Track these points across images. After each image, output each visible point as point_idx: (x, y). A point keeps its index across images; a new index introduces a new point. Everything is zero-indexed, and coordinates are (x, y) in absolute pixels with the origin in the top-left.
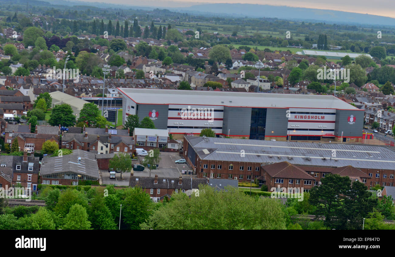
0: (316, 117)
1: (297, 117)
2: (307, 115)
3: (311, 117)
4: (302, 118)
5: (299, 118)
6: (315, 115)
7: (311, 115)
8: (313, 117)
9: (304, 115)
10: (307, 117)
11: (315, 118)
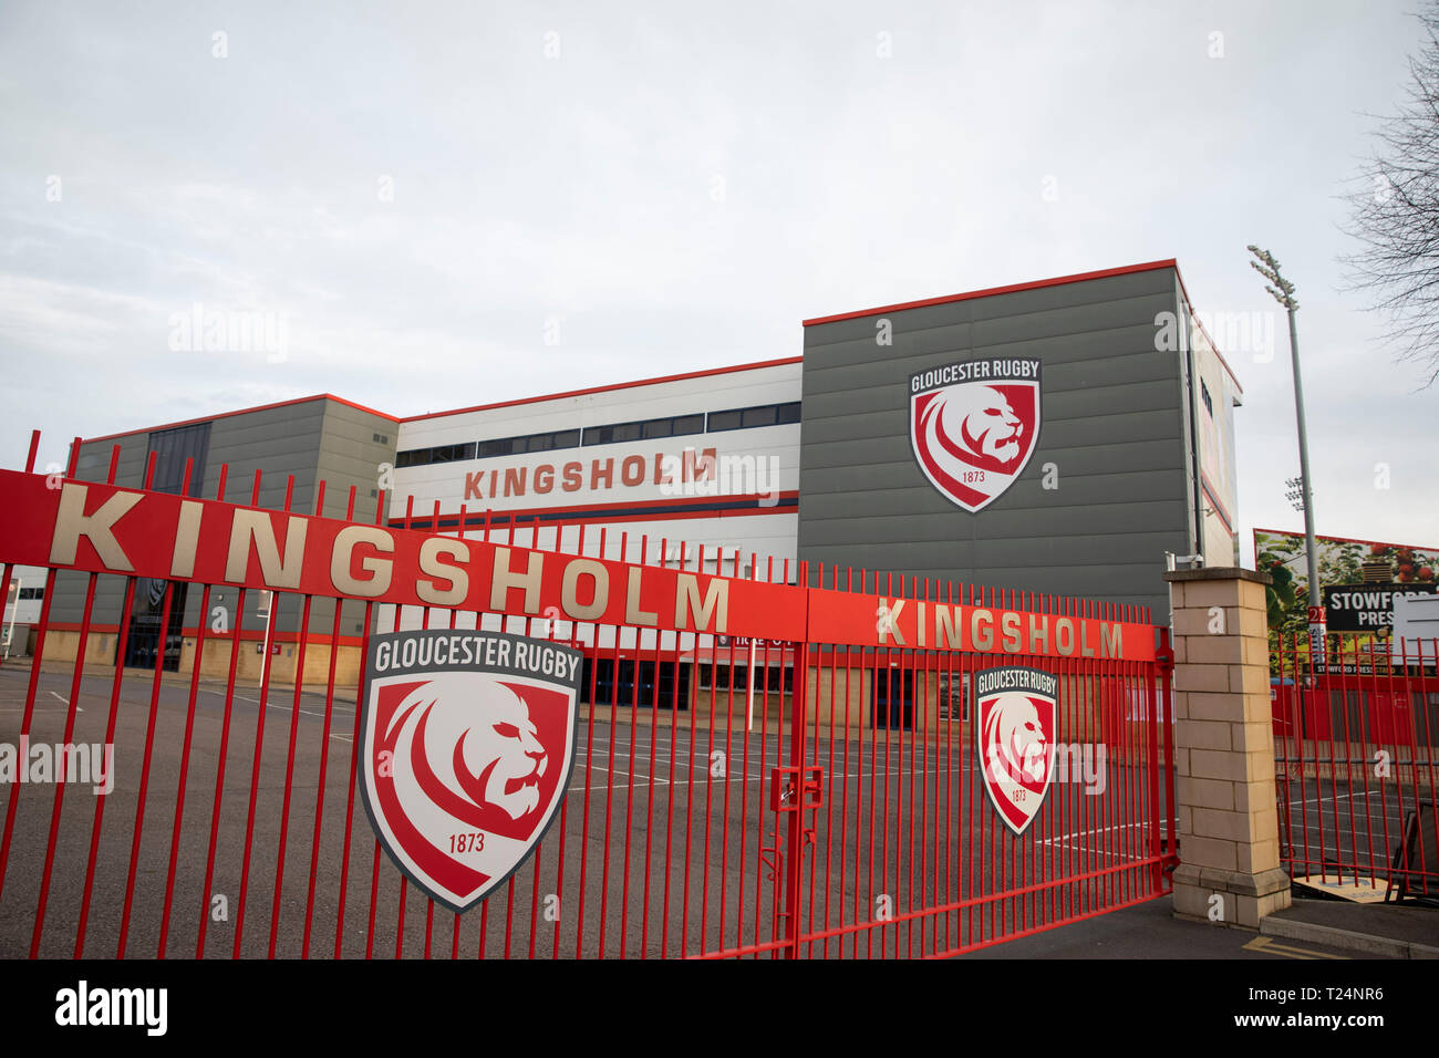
0: (635, 471)
1: (484, 486)
2: (558, 458)
3: (586, 475)
4: (520, 491)
5: (493, 494)
6: (619, 451)
7: (586, 455)
8: (608, 474)
9: (530, 461)
10: (559, 478)
11: (627, 481)
